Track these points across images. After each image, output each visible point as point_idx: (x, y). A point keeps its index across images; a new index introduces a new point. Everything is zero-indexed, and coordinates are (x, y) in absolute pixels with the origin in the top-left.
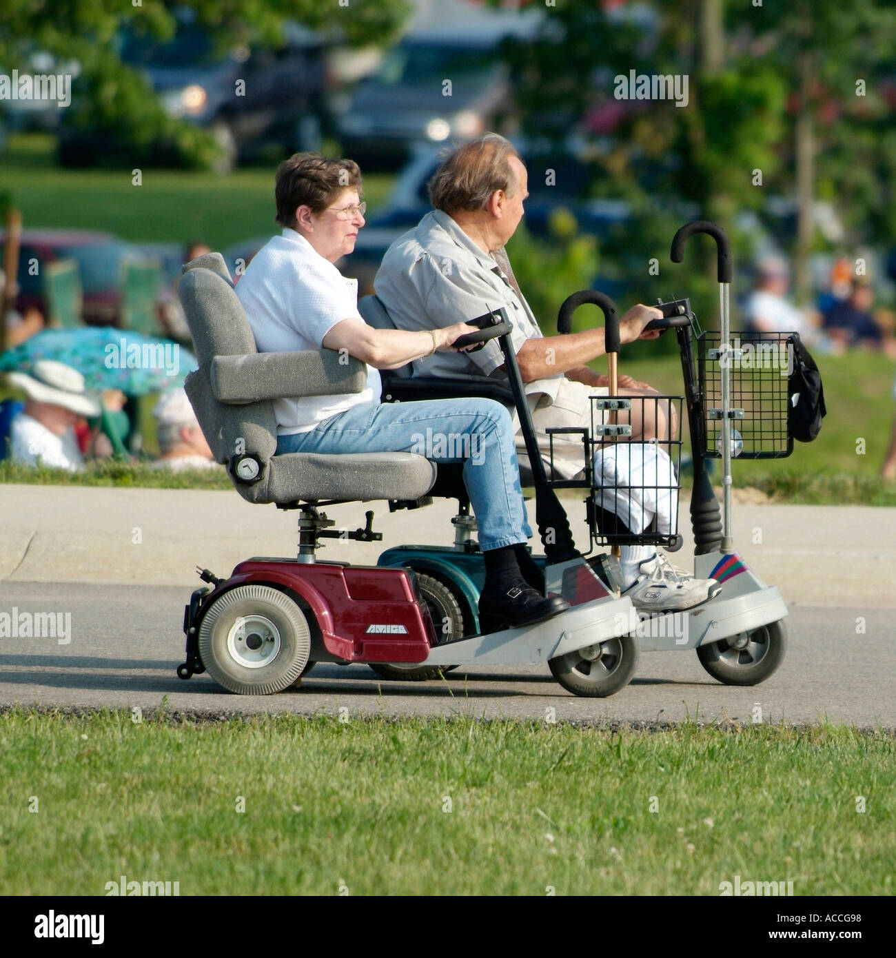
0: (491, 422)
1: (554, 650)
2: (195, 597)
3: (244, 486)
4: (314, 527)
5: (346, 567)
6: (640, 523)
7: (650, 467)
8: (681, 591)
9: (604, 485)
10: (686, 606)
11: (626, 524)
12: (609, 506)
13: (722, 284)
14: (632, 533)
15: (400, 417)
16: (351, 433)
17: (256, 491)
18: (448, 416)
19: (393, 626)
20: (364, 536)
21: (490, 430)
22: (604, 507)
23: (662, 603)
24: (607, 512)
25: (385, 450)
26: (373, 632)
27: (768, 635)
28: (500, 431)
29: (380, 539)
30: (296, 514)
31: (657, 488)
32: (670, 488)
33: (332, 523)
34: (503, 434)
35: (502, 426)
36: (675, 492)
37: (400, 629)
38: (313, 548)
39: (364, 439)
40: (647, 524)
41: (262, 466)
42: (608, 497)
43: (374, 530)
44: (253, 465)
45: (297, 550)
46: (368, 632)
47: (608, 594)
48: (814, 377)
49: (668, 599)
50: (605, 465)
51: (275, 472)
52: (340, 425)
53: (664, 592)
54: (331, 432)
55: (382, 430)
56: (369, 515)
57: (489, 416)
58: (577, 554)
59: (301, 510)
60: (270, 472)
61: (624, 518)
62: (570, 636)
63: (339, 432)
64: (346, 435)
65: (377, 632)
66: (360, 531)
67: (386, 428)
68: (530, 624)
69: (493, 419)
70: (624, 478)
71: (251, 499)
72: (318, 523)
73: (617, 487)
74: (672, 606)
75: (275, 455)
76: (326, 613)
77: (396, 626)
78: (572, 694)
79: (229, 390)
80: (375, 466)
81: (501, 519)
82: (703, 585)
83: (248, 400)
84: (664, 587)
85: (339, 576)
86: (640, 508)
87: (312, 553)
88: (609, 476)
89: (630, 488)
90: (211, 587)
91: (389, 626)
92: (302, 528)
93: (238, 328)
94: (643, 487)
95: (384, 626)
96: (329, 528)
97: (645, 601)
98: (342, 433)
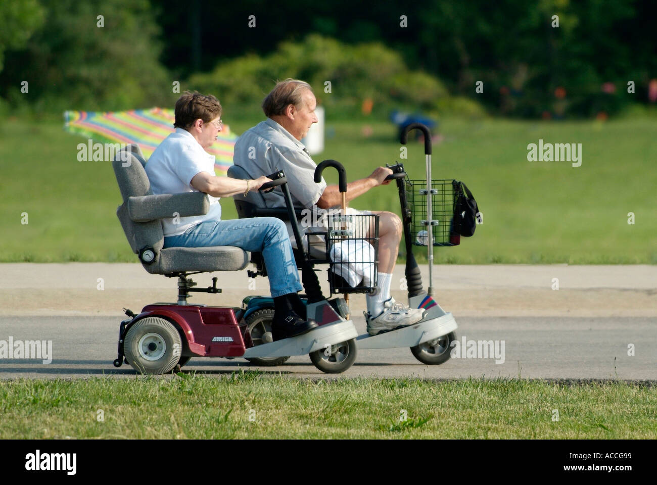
0: (275, 230)
1: (310, 349)
2: (123, 324)
3: (146, 264)
4: (185, 286)
5: (202, 307)
6: (355, 282)
7: (359, 252)
8: (407, 316)
9: (335, 262)
10: (411, 323)
11: (348, 282)
12: (338, 272)
13: (427, 155)
14: (350, 286)
15: (228, 227)
16: (202, 235)
17: (152, 267)
18: (253, 226)
19: (226, 338)
20: (212, 290)
21: (274, 234)
22: (335, 273)
23: (398, 322)
24: (337, 276)
25: (220, 245)
26: (215, 340)
27: (448, 339)
28: (280, 234)
29: (221, 292)
30: (176, 279)
31: (363, 263)
32: (370, 263)
33: (195, 284)
34: (282, 235)
35: (281, 232)
36: (373, 265)
37: (230, 339)
38: (185, 297)
39: (209, 239)
40: (358, 282)
41: (155, 254)
42: (338, 268)
43: (217, 287)
44: (151, 254)
45: (178, 298)
46: (213, 341)
47: (338, 319)
48: (473, 203)
49: (401, 320)
50: (336, 251)
51: (163, 258)
52: (197, 231)
53: (398, 317)
54: (192, 235)
55: (218, 234)
56: (215, 280)
57: (274, 226)
58: (323, 298)
59: (179, 278)
60: (160, 257)
61: (346, 279)
62: (319, 341)
63: (196, 235)
64: (199, 237)
65: (218, 341)
66: (210, 288)
67: (220, 233)
68: (297, 336)
69: (277, 228)
70: (345, 258)
71: (151, 272)
72: (187, 284)
73: (342, 263)
74: (403, 323)
75: (163, 248)
76: (190, 332)
77: (227, 338)
78: (322, 372)
79: (138, 215)
80: (215, 254)
81: (282, 280)
82: (419, 312)
83: (148, 220)
84: (398, 314)
85: (198, 312)
86: (354, 273)
87: (185, 300)
88: (337, 257)
89: (349, 263)
90: (131, 318)
91: (223, 338)
92: (180, 287)
93: (142, 182)
94: (356, 263)
95: (221, 338)
96: (194, 287)
97: (389, 321)
98: (197, 236)
